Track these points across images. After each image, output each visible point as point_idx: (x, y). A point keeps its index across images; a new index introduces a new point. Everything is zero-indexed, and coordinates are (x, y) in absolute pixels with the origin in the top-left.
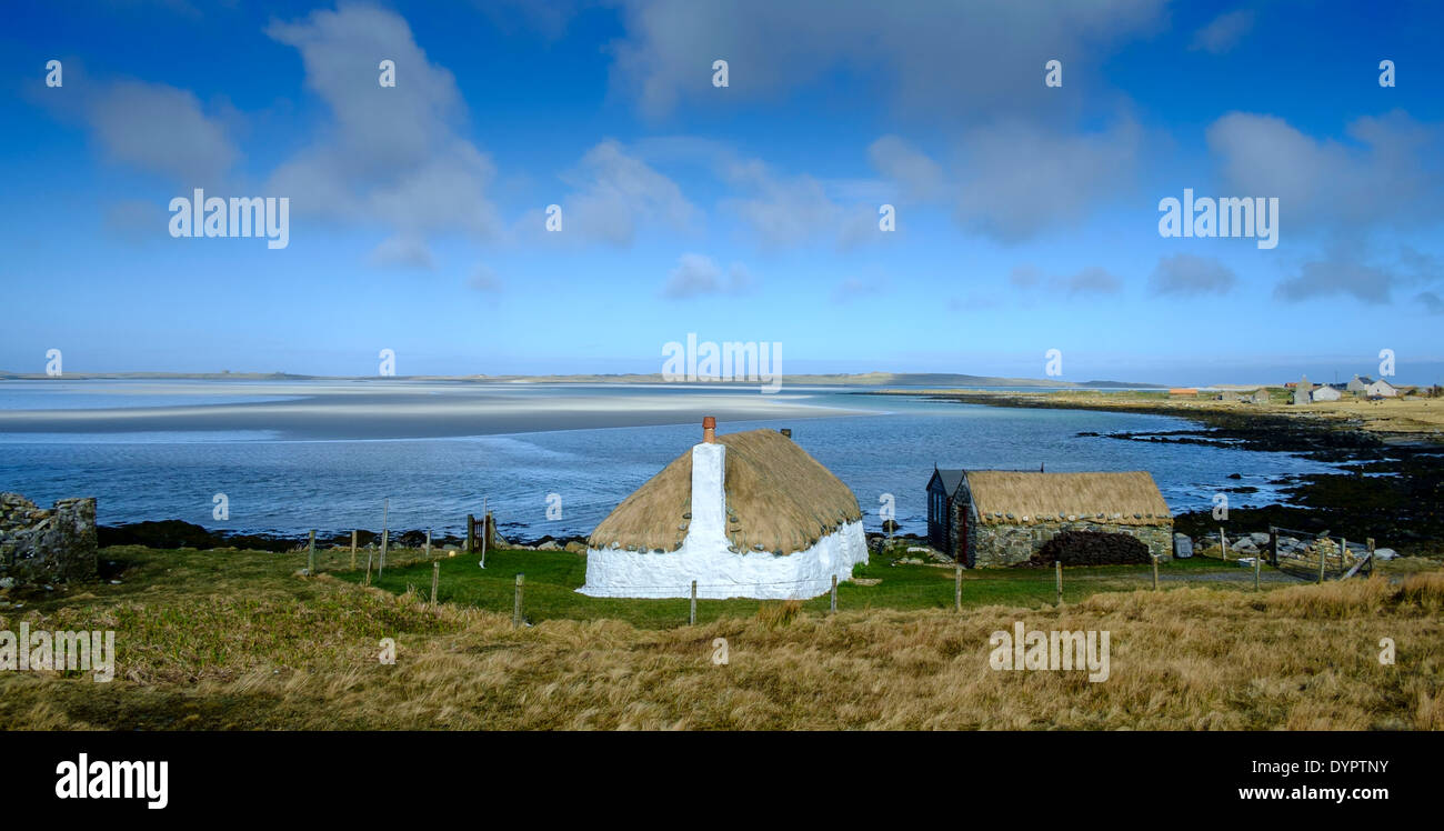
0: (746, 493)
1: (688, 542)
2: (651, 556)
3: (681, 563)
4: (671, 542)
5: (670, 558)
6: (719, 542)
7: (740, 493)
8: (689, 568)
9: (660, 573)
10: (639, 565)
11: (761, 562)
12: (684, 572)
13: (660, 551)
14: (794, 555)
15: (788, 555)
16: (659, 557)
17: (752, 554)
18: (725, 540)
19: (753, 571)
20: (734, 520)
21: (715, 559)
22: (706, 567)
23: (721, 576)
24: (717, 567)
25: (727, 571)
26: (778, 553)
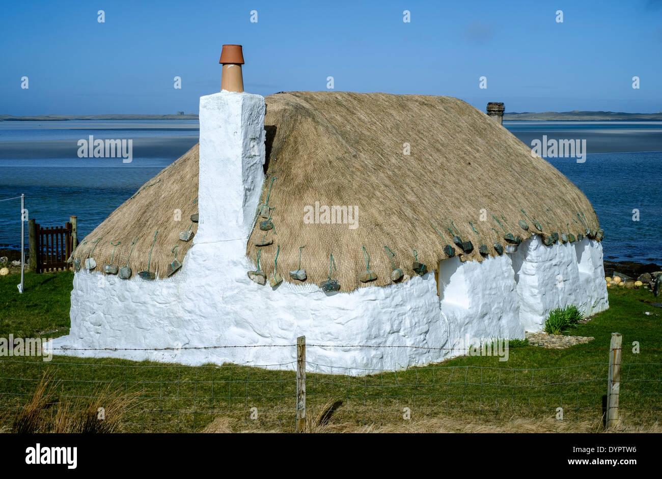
0: (300, 179)
1: (190, 262)
2: (136, 283)
3: (178, 296)
4: (165, 262)
5: (162, 287)
6: (235, 264)
7: (288, 178)
8: (189, 305)
9: (147, 312)
10: (122, 298)
11: (301, 302)
12: (181, 313)
13: (147, 276)
14: (362, 290)
15: (351, 290)
16: (147, 284)
17: (287, 287)
18: (245, 261)
19: (289, 317)
20: (267, 227)
21: (229, 293)
22: (214, 306)
23: (238, 324)
24: (229, 307)
25: (247, 315)
26: (331, 287)
